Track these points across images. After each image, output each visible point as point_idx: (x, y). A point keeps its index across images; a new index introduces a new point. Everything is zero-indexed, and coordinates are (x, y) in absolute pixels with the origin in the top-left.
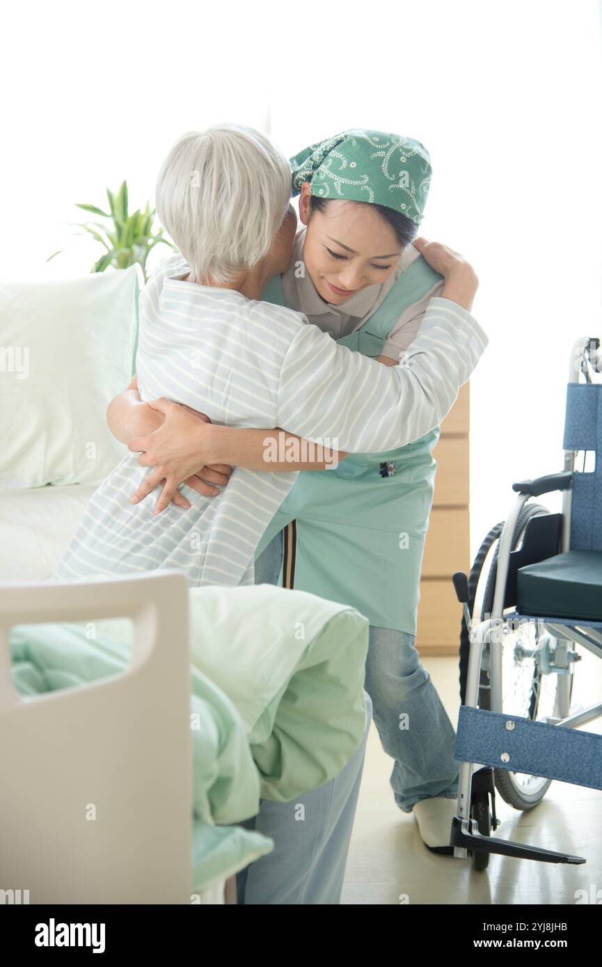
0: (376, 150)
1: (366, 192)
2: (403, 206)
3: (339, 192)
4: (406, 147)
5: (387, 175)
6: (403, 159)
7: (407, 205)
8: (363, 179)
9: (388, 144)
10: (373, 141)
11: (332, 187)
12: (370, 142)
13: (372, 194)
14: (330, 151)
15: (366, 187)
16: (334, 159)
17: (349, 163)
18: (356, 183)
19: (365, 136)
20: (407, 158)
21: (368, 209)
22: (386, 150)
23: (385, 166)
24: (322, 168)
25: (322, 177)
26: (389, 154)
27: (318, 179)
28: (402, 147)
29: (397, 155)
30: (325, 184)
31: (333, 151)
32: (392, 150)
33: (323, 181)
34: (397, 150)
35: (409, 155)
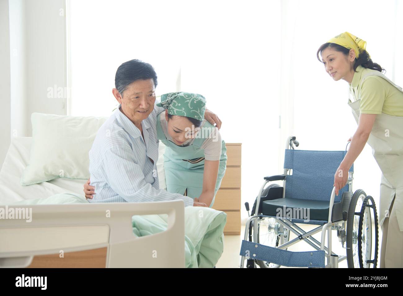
0: (186, 100)
1: (184, 113)
2: (196, 117)
3: (175, 113)
4: (196, 98)
5: (190, 107)
6: (195, 102)
7: (197, 116)
8: (183, 109)
9: (190, 97)
10: (186, 97)
11: (174, 112)
12: (185, 97)
13: (185, 114)
14: (173, 99)
15: (184, 112)
16: (174, 102)
17: (178, 104)
18: (181, 110)
19: (183, 95)
20: (196, 102)
21: (185, 118)
22: (190, 99)
23: (189, 105)
24: (171, 105)
25: (171, 108)
26: (191, 100)
27: (170, 108)
28: (195, 98)
29: (193, 101)
30: (171, 110)
31: (174, 100)
32: (192, 99)
33: (171, 109)
34: (193, 99)
35: (197, 100)
